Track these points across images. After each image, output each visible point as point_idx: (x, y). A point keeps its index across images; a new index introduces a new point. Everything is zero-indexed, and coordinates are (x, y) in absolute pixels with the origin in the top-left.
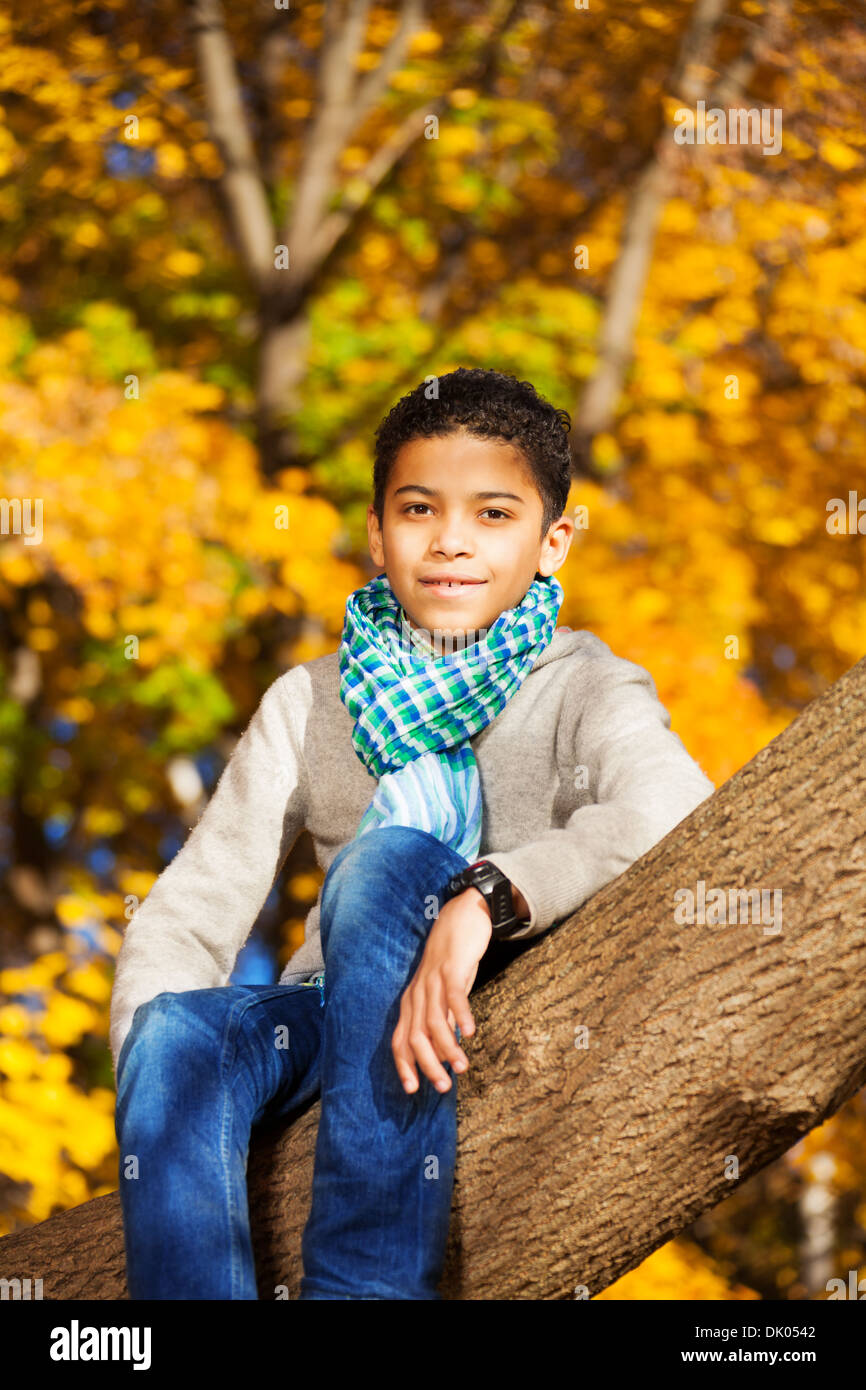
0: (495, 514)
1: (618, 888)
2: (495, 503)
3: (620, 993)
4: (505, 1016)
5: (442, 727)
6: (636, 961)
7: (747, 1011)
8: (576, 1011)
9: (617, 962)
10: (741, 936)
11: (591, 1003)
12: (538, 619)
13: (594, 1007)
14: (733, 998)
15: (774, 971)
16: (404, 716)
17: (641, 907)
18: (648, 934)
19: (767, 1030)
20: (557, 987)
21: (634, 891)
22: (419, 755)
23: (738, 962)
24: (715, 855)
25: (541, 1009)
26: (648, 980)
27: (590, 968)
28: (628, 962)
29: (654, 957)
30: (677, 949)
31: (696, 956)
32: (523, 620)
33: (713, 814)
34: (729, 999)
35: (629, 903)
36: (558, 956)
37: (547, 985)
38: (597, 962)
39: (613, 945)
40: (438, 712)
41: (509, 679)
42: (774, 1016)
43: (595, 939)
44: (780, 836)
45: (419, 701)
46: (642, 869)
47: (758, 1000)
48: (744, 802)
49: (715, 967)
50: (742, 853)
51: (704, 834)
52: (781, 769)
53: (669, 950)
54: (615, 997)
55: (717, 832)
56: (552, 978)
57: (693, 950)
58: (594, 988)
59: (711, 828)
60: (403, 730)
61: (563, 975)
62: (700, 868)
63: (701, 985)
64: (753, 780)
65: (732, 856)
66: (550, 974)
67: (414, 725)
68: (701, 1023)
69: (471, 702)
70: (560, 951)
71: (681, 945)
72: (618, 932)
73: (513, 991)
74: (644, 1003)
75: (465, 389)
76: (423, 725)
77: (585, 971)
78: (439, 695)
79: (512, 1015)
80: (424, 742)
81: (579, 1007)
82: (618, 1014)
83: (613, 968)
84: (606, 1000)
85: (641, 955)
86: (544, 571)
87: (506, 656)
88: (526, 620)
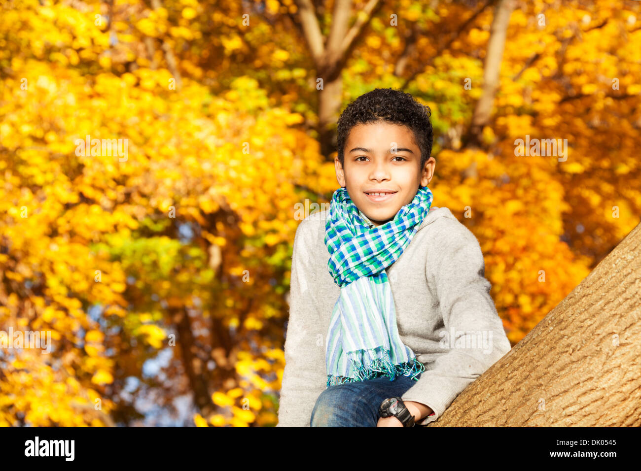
0: (399, 159)
1: (510, 356)
2: (400, 154)
3: (514, 408)
4: (458, 421)
5: (371, 264)
6: (521, 392)
7: (577, 414)
8: (493, 417)
9: (512, 392)
10: (572, 377)
11: (500, 413)
12: (420, 210)
13: (502, 415)
14: (570, 408)
15: (590, 394)
16: (353, 258)
17: (521, 365)
18: (526, 378)
19: (587, 423)
20: (483, 406)
21: (518, 358)
22: (359, 278)
23: (571, 390)
24: (557, 339)
25: (476, 417)
26: (527, 401)
27: (499, 396)
28: (517, 392)
29: (530, 390)
30: (541, 385)
31: (551, 388)
32: (413, 211)
33: (555, 319)
34: (568, 408)
35: (516, 363)
36: (483, 391)
37: (478, 404)
38: (502, 392)
39: (510, 384)
40: (369, 257)
41: (404, 239)
42: (591, 415)
43: (500, 382)
44: (589, 328)
45: (360, 251)
46: (522, 347)
47: (582, 408)
48: (570, 312)
49: (560, 393)
50: (570, 337)
51: (551, 328)
52: (587, 296)
53: (537, 386)
54: (512, 409)
55: (558, 327)
56: (480, 401)
57: (548, 385)
58: (501, 406)
59: (554, 325)
60: (352, 265)
61: (486, 400)
62: (550, 345)
63: (554, 402)
64: (574, 301)
65: (565, 339)
66: (479, 399)
67: (357, 263)
68: (555, 421)
69: (386, 252)
70: (484, 388)
71: (543, 383)
72: (512, 378)
73: (462, 408)
74: (527, 412)
75: (381, 100)
76: (362, 263)
77: (496, 397)
78: (370, 248)
79: (462, 420)
80: (362, 271)
81: (495, 415)
82: (514, 418)
83: (510, 395)
84: (508, 411)
85: (523, 389)
86: (424, 184)
87: (404, 229)
88: (414, 211)
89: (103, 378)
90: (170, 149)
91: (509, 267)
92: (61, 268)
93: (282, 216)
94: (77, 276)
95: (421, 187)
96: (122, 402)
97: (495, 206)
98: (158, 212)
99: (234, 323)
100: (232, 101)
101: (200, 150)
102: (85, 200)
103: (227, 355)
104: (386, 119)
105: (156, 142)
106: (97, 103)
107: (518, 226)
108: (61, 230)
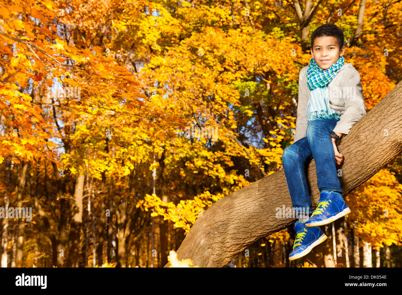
0: (331, 48)
2: (331, 47)
4: (356, 131)
5: (321, 83)
6: (378, 121)
7: (398, 127)
9: (375, 121)
10: (396, 115)
11: (371, 128)
12: (339, 65)
16: (315, 81)
18: (380, 116)
22: (317, 88)
23: (396, 119)
25: (362, 130)
26: (381, 124)
27: (370, 123)
29: (381, 120)
34: (395, 125)
35: (376, 111)
36: (365, 121)
37: (363, 126)
40: (320, 81)
45: (317, 79)
49: (392, 120)
53: (384, 118)
54: (375, 127)
57: (388, 118)
58: (371, 126)
59: (390, 98)
60: (314, 84)
61: (366, 124)
63: (390, 123)
66: (364, 124)
67: (316, 83)
68: (390, 130)
69: (326, 79)
71: (386, 117)
74: (380, 127)
76: (318, 83)
78: (321, 78)
80: (318, 86)
81: (369, 129)
82: (376, 129)
86: (341, 56)
87: (333, 72)
88: (337, 65)
89: (234, 126)
90: (253, 52)
91: (368, 85)
92: (219, 92)
93: (290, 72)
94: (225, 95)
95: (340, 57)
96: (240, 134)
97: (362, 65)
98: (249, 72)
99: (275, 108)
100: (272, 35)
101: (262, 51)
102: (226, 70)
103: (273, 118)
104: (326, 35)
105: (248, 50)
106: (228, 38)
107: (371, 71)
108: (219, 80)
